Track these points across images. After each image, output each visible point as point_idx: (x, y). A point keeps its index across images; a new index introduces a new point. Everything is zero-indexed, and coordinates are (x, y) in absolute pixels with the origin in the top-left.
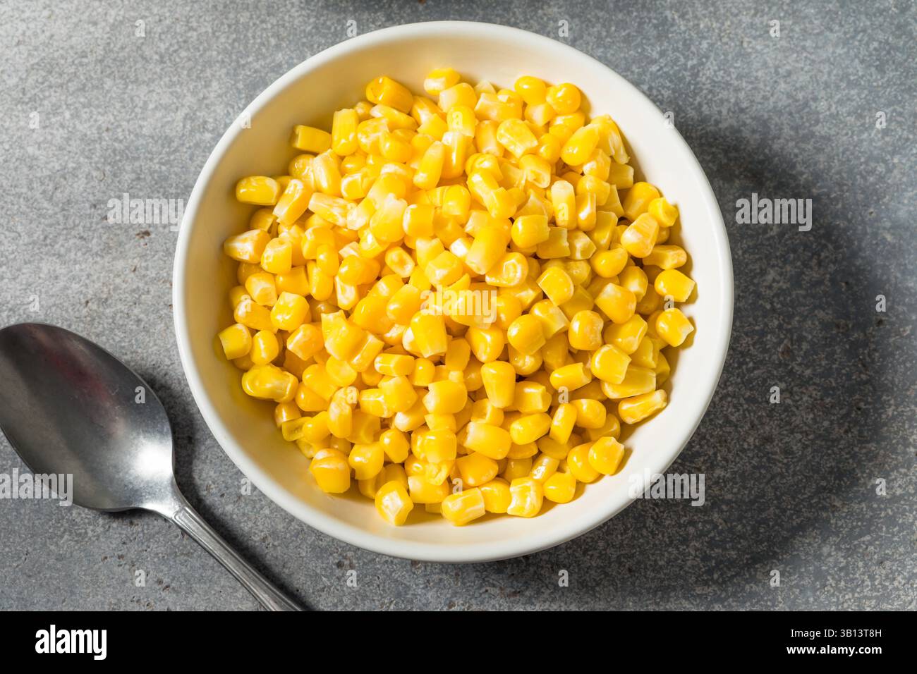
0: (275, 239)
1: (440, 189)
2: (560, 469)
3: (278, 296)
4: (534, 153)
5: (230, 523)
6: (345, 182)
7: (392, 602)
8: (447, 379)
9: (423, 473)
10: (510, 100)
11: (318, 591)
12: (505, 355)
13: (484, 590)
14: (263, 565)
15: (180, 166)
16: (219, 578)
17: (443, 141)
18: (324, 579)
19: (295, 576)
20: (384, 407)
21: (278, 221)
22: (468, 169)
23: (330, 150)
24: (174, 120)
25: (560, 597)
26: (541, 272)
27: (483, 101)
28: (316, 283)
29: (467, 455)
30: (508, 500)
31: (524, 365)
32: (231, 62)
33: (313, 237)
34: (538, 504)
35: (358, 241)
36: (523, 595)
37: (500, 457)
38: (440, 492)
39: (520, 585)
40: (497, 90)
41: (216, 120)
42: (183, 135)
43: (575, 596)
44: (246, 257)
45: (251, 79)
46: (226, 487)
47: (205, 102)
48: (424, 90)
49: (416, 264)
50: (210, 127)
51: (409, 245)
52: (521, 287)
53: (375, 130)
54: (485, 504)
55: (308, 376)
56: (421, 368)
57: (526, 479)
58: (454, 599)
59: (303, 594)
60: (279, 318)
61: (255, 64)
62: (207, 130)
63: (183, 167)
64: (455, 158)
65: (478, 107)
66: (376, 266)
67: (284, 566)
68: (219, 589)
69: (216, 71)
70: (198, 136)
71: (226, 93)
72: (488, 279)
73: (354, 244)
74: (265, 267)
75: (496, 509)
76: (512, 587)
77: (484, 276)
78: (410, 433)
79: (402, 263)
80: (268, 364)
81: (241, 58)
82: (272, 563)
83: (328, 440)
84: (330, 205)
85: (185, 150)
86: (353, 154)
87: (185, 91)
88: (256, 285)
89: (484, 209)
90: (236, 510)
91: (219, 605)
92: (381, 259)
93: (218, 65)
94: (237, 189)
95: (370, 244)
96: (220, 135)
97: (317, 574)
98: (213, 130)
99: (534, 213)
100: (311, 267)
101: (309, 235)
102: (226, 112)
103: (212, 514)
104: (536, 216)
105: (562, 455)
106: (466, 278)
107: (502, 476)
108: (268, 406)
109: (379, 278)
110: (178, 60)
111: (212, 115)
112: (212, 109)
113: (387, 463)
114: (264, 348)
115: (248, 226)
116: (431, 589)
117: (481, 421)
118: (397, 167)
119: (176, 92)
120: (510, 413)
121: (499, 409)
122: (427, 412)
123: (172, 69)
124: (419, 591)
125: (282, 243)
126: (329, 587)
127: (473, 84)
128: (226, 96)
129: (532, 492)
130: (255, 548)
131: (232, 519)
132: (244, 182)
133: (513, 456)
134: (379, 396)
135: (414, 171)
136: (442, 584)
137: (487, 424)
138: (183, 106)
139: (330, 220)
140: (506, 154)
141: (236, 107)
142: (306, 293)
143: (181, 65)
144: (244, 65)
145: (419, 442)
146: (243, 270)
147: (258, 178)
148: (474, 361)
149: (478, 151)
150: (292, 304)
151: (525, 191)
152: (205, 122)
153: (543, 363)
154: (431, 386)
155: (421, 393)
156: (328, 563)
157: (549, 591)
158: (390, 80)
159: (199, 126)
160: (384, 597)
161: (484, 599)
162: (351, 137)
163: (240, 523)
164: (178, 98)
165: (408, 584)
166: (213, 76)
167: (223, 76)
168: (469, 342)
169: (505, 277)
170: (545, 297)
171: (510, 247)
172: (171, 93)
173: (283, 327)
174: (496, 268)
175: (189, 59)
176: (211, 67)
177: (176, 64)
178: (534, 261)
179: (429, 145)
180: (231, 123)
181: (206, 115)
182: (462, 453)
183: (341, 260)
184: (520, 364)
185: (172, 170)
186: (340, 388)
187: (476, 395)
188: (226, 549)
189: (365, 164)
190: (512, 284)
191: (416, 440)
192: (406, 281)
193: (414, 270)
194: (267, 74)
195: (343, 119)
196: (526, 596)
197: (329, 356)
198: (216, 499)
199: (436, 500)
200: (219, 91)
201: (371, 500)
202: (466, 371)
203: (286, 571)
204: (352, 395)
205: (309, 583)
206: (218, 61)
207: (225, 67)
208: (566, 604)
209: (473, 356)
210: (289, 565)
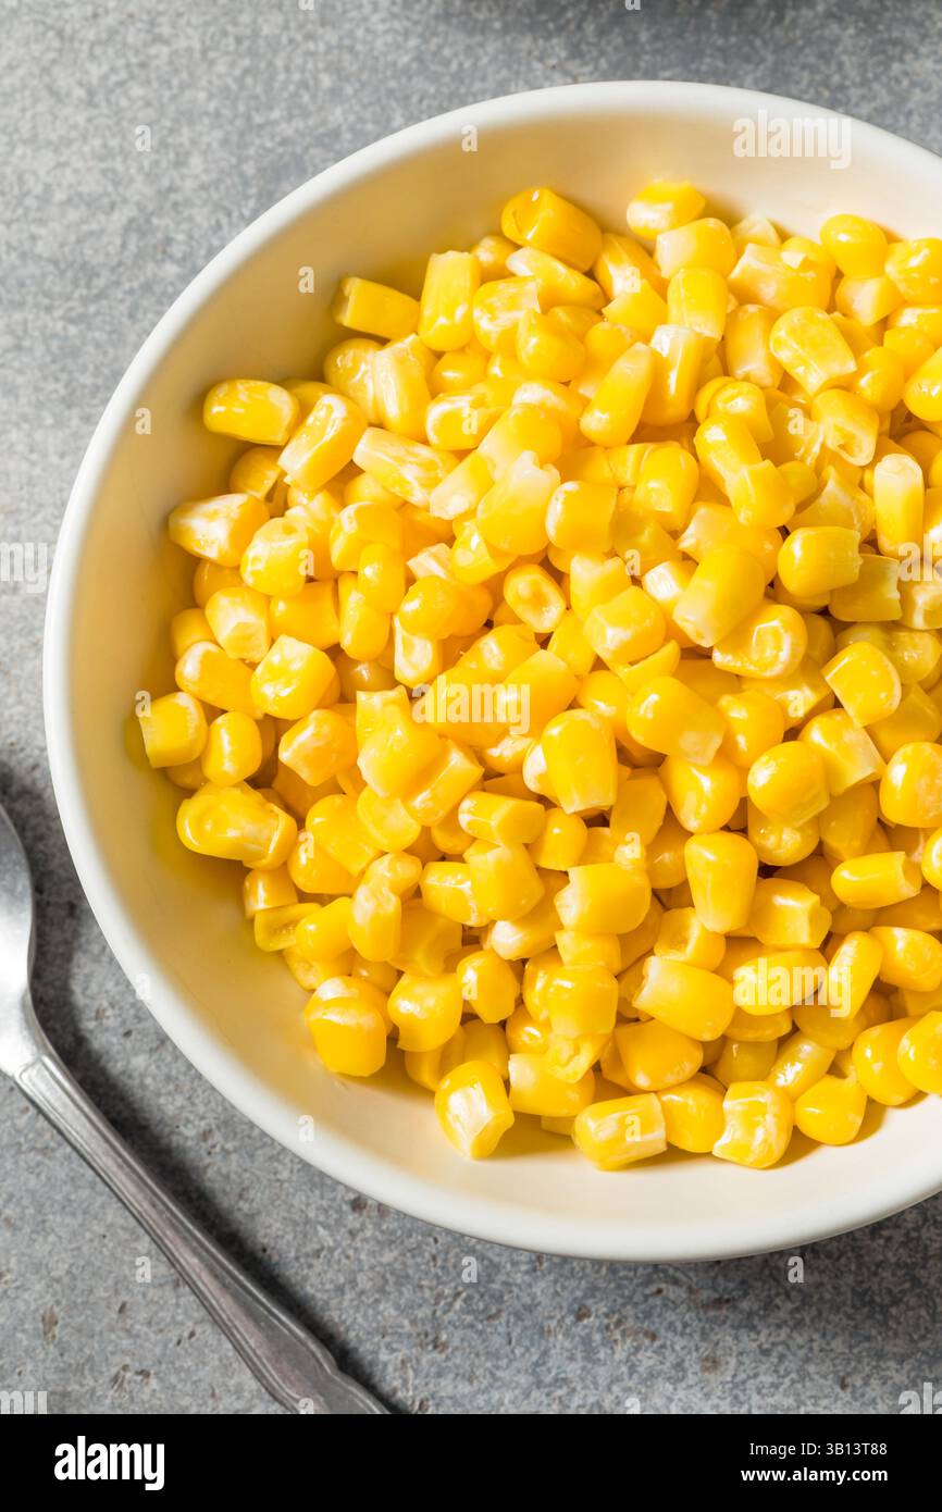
0: (277, 521)
1: (636, 447)
2: (835, 1070)
3: (273, 642)
4: (846, 386)
5: (139, 1093)
6: (436, 412)
7: (459, 1294)
8: (611, 860)
9: (544, 1050)
10: (807, 265)
11: (307, 1255)
12: (740, 823)
13: (653, 1288)
14: (198, 1189)
15: (108, 328)
16: (103, 1206)
17: (653, 343)
18: (321, 1231)
19: (263, 1219)
20: (473, 905)
21: (287, 480)
22: (701, 412)
23: (412, 337)
24: (103, 231)
25: (812, 1320)
26: (834, 650)
27: (748, 264)
28: (352, 625)
29: (637, 1020)
30: (718, 1125)
31: (779, 846)
32: (235, 116)
33: (355, 525)
34: (780, 1143)
35: (450, 540)
36: (735, 1308)
37: (708, 1037)
38: (574, 1096)
39: (731, 1285)
40: (783, 236)
41: (191, 237)
42: (120, 264)
43: (845, 1321)
44: (211, 553)
45: (272, 157)
46: (136, 1017)
47: (173, 197)
48: (627, 225)
49: (568, 608)
50: (177, 250)
51: (559, 564)
52: (787, 680)
53: (513, 304)
54: (669, 1129)
55: (317, 820)
56: (556, 831)
57: (758, 1085)
58: (590, 1302)
59: (275, 1258)
60: (268, 690)
61: (284, 126)
62: (171, 257)
63: (110, 333)
64: (674, 382)
65: (736, 273)
66: (483, 602)
67: (241, 1196)
68: (102, 1231)
69: (201, 134)
70: (150, 267)
71: (217, 183)
72: (719, 658)
73: (441, 548)
74: (248, 578)
75: (688, 1143)
76: (714, 1288)
77: (711, 649)
78: (524, 961)
79: (538, 601)
80: (236, 786)
81: (257, 110)
82: (217, 1186)
83: (347, 961)
84: (398, 459)
85: (120, 295)
86: (462, 350)
87: (133, 171)
88: (228, 615)
89: (724, 501)
90: (153, 1067)
91: (98, 1264)
92: (495, 588)
93: (206, 121)
94: (207, 406)
95: (473, 556)
96: (195, 271)
97: (307, 1221)
98: (184, 259)
99: (832, 522)
100: (345, 586)
101: (347, 519)
102: (213, 222)
103: (103, 1072)
104: (835, 530)
105: (843, 1043)
106: (671, 650)
107: (712, 1070)
108: (231, 873)
109: (489, 625)
110: (124, 103)
111: (184, 226)
112: (186, 213)
113: (469, 1018)
114: (232, 751)
115: (225, 484)
116: (544, 1275)
117: (675, 956)
118: (548, 392)
119: (114, 171)
120: (740, 943)
121: (715, 934)
122: (561, 927)
123: (111, 122)
124: (518, 1278)
125: (289, 530)
126: (331, 1250)
127: (731, 219)
128: (217, 189)
129: (769, 1117)
130: (185, 1151)
131: (143, 1086)
132: (222, 392)
133: (735, 1032)
134: (462, 881)
135: (585, 404)
136: (567, 1267)
137: (687, 963)
138: (125, 201)
139: (396, 490)
140: (787, 383)
141: (235, 214)
142: (329, 641)
143: (129, 114)
144: (261, 127)
145: (540, 984)
146: (205, 575)
147: (253, 384)
148: (671, 827)
149: (726, 371)
150: (297, 665)
151: (818, 470)
152: (168, 241)
153: (821, 844)
154: (574, 874)
155: (553, 882)
156: (334, 1199)
157: (790, 1306)
158: (554, 196)
159: (155, 247)
160: (445, 1283)
161: (654, 1307)
162: (460, 312)
163: (159, 1095)
164: (116, 184)
165: (496, 1259)
166: (194, 142)
167: (215, 145)
168: (666, 786)
169: (755, 657)
170: (837, 704)
171: (774, 590)
172: (104, 172)
173: (276, 711)
174: (738, 632)
175: (148, 104)
176: (191, 123)
177: (118, 112)
178: (822, 623)
179: (622, 350)
180: (222, 247)
181: (172, 226)
182: (628, 1018)
183: (410, 580)
184: (770, 842)
185: (90, 335)
186: (383, 854)
187: (670, 898)
188: (120, 1155)
189: (484, 376)
190: (768, 674)
191: (534, 976)
192: (544, 641)
193: (561, 620)
194: (306, 149)
195: (448, 272)
196: (741, 1312)
197: (365, 784)
198: (114, 1040)
199: (563, 1112)
200: (205, 178)
201: (429, 1094)
202: (652, 849)
203: (245, 1206)
204: (407, 870)
205: (290, 1237)
206: (207, 113)
207: (221, 126)
208: (824, 1336)
209: (670, 813)
210: (252, 1194)
